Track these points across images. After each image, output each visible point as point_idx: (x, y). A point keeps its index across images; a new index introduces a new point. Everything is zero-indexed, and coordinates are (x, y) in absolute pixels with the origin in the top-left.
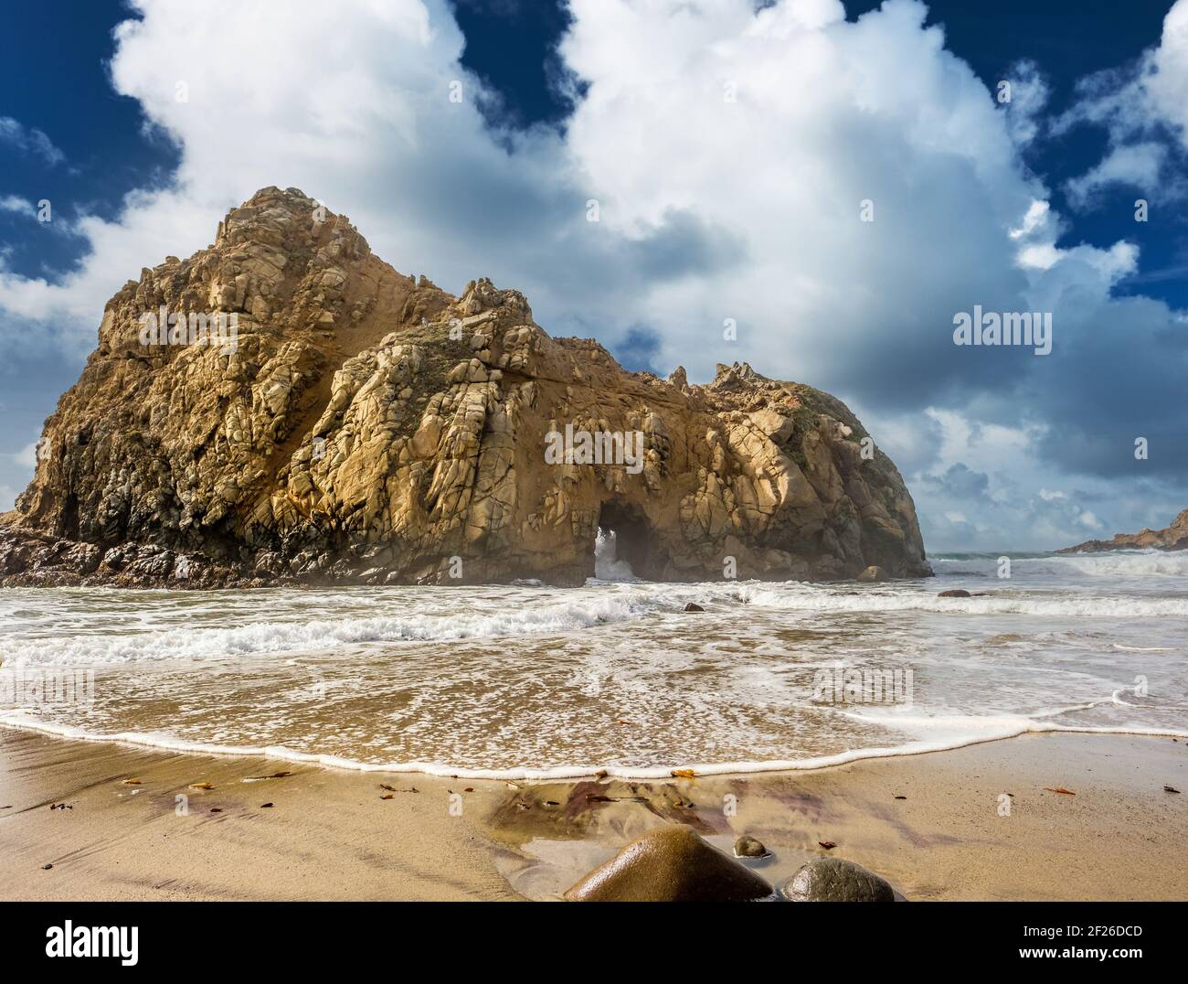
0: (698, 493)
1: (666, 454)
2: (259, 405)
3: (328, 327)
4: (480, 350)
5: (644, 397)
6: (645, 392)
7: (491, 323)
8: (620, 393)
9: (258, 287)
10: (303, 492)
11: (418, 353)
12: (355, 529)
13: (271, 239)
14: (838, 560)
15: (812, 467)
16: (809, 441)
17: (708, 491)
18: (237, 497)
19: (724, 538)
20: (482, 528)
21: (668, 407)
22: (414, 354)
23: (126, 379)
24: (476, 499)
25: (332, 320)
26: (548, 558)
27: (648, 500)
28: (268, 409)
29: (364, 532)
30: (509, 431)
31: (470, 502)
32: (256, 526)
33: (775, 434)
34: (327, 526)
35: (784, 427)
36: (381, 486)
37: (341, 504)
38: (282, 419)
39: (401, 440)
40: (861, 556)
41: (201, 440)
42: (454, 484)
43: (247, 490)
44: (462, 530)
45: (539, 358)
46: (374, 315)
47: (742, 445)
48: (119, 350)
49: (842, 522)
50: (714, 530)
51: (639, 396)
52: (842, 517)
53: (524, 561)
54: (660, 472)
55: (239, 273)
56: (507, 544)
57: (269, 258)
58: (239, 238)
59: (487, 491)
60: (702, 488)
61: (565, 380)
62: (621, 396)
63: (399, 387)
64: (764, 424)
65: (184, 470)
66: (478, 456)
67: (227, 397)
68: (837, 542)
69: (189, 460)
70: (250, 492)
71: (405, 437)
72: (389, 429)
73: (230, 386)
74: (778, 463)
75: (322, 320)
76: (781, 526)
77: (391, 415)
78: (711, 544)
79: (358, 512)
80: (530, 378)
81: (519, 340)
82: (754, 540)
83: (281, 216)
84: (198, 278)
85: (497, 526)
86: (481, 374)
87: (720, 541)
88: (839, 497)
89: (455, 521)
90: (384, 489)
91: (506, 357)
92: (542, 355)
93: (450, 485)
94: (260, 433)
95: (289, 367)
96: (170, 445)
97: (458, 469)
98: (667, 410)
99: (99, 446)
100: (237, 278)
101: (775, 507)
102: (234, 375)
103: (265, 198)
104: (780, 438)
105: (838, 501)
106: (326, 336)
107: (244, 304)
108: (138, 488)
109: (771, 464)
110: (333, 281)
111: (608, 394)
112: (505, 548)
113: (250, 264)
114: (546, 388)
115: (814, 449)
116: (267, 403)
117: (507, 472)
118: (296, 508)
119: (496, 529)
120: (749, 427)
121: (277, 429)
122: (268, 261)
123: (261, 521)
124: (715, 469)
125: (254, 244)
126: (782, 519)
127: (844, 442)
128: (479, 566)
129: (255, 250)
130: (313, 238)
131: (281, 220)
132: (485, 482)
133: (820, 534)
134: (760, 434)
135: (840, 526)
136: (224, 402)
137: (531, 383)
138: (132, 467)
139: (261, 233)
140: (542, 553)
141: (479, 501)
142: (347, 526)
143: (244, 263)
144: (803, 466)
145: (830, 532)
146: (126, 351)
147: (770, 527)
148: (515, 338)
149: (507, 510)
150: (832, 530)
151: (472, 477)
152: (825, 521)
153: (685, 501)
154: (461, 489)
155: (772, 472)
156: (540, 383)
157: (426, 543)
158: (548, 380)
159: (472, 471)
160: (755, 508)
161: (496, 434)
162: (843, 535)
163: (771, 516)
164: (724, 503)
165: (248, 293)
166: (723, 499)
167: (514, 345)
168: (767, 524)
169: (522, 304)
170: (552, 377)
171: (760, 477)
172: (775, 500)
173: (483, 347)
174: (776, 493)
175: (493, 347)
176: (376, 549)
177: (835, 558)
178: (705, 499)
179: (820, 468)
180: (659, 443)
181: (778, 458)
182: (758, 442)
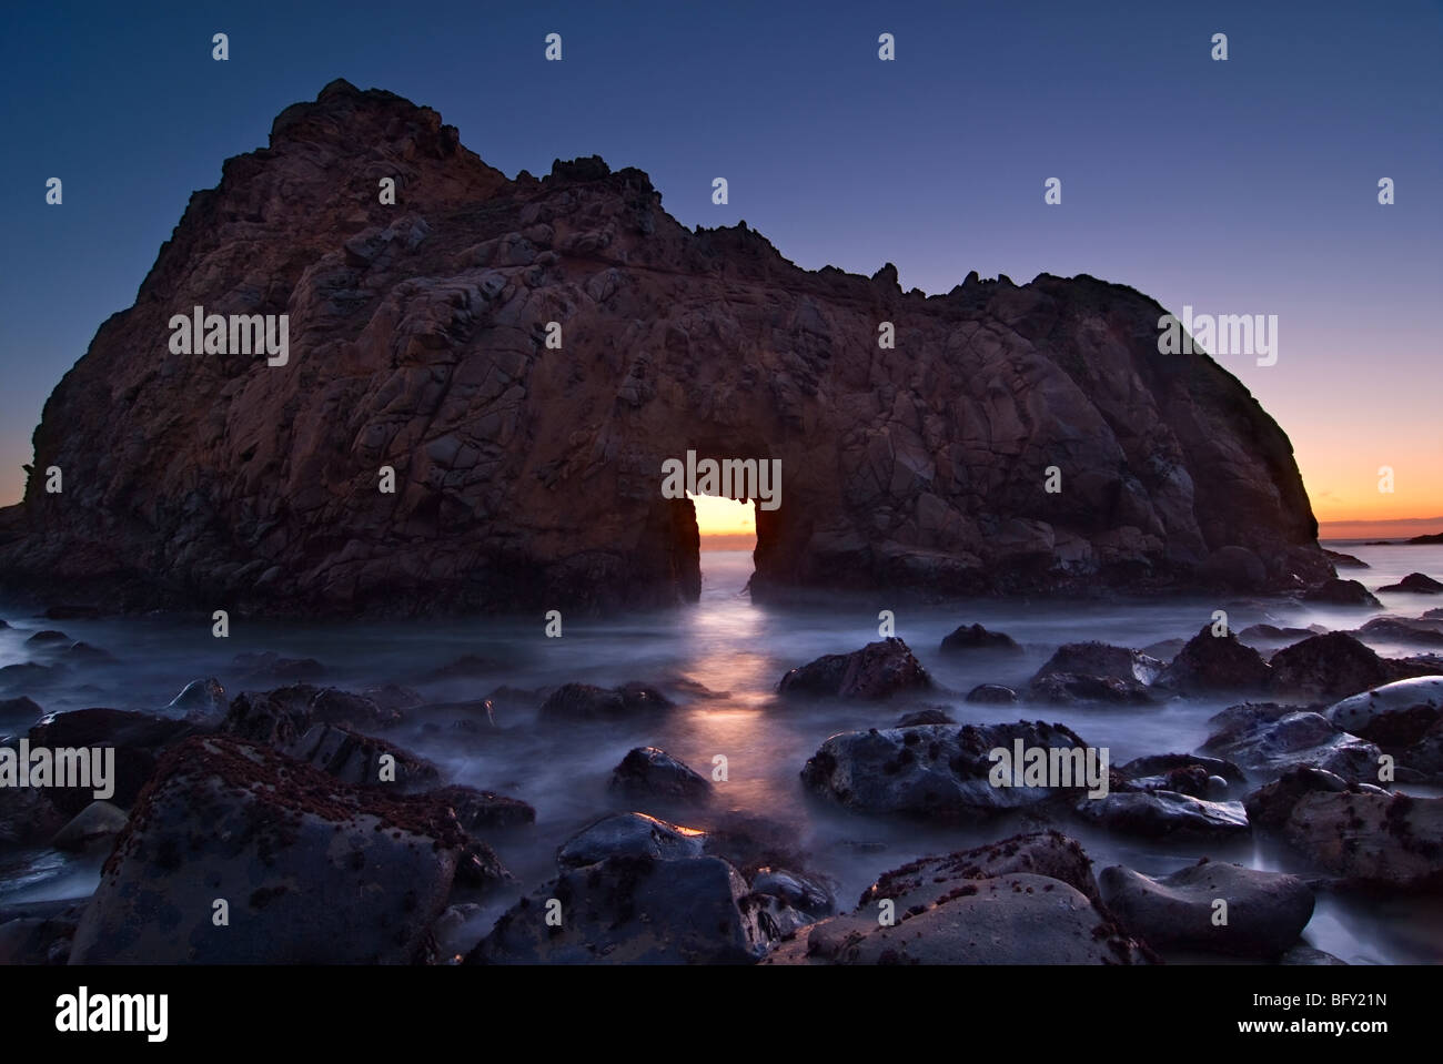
0: (876, 422)
1: (824, 362)
4: (532, 225)
7: (566, 194)
10: (209, 443)
14: (1151, 536)
15: (1095, 374)
16: (1091, 334)
17: (893, 417)
18: (143, 457)
19: (915, 500)
20: (427, 485)
22: (415, 230)
24: (427, 435)
31: (418, 441)
33: (1024, 322)
36: (283, 420)
37: (233, 453)
39: (327, 345)
40: (1198, 531)
42: (387, 408)
43: (156, 444)
47: (970, 349)
49: (1157, 469)
50: (899, 485)
52: (1158, 461)
53: (511, 544)
54: (802, 387)
56: (481, 513)
59: (453, 421)
60: (884, 415)
61: (677, 269)
62: (772, 291)
66: (455, 365)
68: (1149, 503)
70: (159, 448)
72: (316, 329)
80: (618, 264)
81: (602, 212)
85: (459, 482)
86: (520, 254)
87: (909, 503)
91: (574, 235)
93: (379, 410)
95: (270, 274)
97: (401, 384)
101: (1023, 440)
109: (1016, 371)
111: (747, 288)
112: (478, 522)
114: (641, 278)
115: (1097, 345)
117: (506, 387)
119: (454, 488)
120: (980, 319)
122: (306, 159)
124: (913, 385)
126: (1036, 462)
132: (452, 406)
134: (998, 327)
135: (1154, 474)
137: (612, 271)
140: (560, 530)
141: (435, 438)
142: (234, 489)
144: (1078, 372)
145: (1132, 485)
147: (1013, 478)
149: (489, 453)
150: (1137, 482)
151: (431, 396)
152: (1123, 466)
153: (850, 437)
154: (403, 417)
155: (1018, 384)
156: (631, 271)
157: (328, 512)
158: (649, 269)
159: (435, 388)
160: (985, 444)
161: (496, 329)
162: (1161, 492)
163: (1013, 458)
164: (924, 438)
165: (266, 197)
166: (920, 432)
167: (596, 219)
168: (1006, 472)
169: (638, 182)
170: (653, 265)
171: (996, 394)
172: (1020, 431)
173: (539, 220)
174: (1024, 418)
175: (558, 223)
176: (261, 528)
177: (1145, 532)
178: (885, 430)
179: (1111, 378)
180: (812, 346)
181: (1027, 359)
182: (991, 339)
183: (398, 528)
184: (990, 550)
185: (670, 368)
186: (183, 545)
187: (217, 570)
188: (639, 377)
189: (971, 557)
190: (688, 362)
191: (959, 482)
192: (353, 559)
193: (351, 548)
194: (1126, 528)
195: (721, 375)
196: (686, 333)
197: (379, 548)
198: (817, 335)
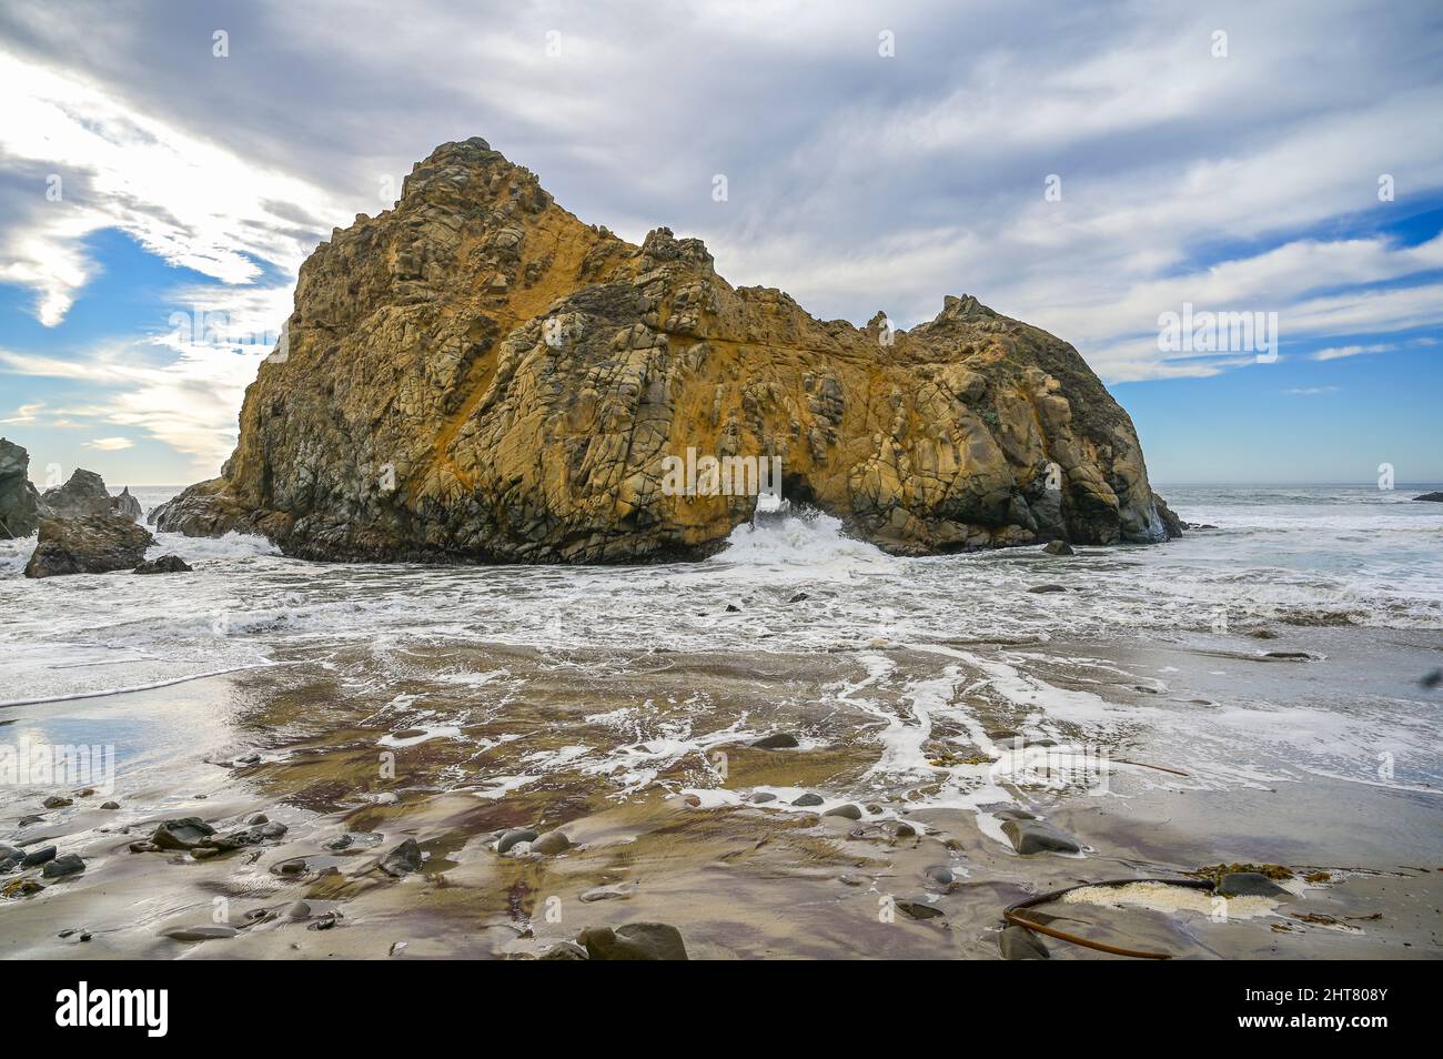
0: (870, 460)
1: (839, 418)
2: (429, 378)
3: (501, 290)
4: (647, 313)
5: (827, 352)
6: (829, 348)
7: (662, 281)
8: (800, 349)
9: (434, 252)
10: (468, 466)
11: (581, 321)
12: (513, 504)
13: (448, 200)
15: (1004, 428)
16: (1005, 399)
17: (881, 457)
18: (409, 470)
19: (891, 511)
20: (632, 504)
21: (853, 363)
22: (577, 322)
23: (315, 349)
24: (627, 474)
25: (504, 284)
26: (702, 532)
27: (813, 469)
28: (438, 382)
29: (521, 508)
30: (666, 402)
31: (621, 477)
32: (426, 498)
33: (962, 394)
34: (488, 500)
35: (973, 385)
36: (536, 461)
37: (500, 479)
38: (451, 392)
39: (556, 415)
41: (377, 413)
42: (605, 460)
43: (417, 463)
44: (612, 506)
45: (710, 317)
46: (551, 272)
47: (929, 405)
48: (308, 320)
49: (1036, 489)
50: (882, 501)
51: (821, 352)
52: (1038, 482)
53: (675, 536)
54: (828, 440)
55: (416, 239)
56: (657, 518)
57: (445, 220)
58: (418, 200)
59: (639, 465)
60: (875, 456)
61: (739, 339)
62: (800, 353)
63: (559, 359)
64: (953, 382)
65: (363, 443)
66: (632, 429)
67: (402, 369)
68: (1028, 510)
69: (367, 433)
70: (420, 464)
71: (561, 412)
72: (546, 403)
73: (404, 359)
74: (962, 426)
75: (494, 284)
76: (960, 496)
77: (549, 389)
78: (876, 516)
79: (515, 488)
80: (701, 340)
81: (689, 299)
82: (929, 510)
83: (458, 174)
84: (378, 245)
85: (646, 501)
86: (644, 340)
87: (887, 513)
88: (1036, 461)
89: (605, 497)
90: (540, 464)
91: (674, 319)
92: (714, 313)
93: (600, 461)
94: (431, 405)
95: (460, 337)
96: (351, 417)
97: (610, 445)
98: (852, 366)
99: (290, 418)
100: (415, 244)
101: (955, 474)
102: (408, 347)
103: (443, 155)
104: (969, 397)
105: (1034, 465)
106: (499, 302)
107: (421, 269)
108: (324, 461)
109: (955, 427)
110: (507, 242)
111: (785, 352)
112: (657, 523)
113: (426, 228)
114: (717, 348)
115: (1008, 407)
116: (437, 375)
117: (661, 444)
118: (461, 482)
119: (646, 505)
120: (938, 385)
121: (447, 402)
122: (444, 224)
123: (430, 494)
124: (894, 432)
125: (431, 207)
126: (960, 488)
127: (1050, 397)
128: (628, 542)
129: (431, 213)
130: (492, 193)
131: (458, 178)
132: (638, 455)
133: (1006, 502)
134: (948, 393)
135: (1035, 493)
136: (398, 373)
137: (700, 346)
138: (318, 439)
139: (438, 193)
140: (696, 527)
141: (630, 475)
142: (506, 501)
143: (421, 228)
144: (995, 427)
145: (1019, 500)
146: (314, 321)
147: (948, 496)
148: (685, 297)
149: (658, 484)
150: (1022, 499)
151: (624, 453)
152: (1013, 489)
153: (855, 470)
154: (612, 464)
155: (956, 436)
156: (711, 343)
157: (577, 518)
158: (720, 340)
159: (626, 445)
160: (934, 474)
161: (652, 405)
162: (1038, 502)
163: (949, 485)
164: (898, 471)
165: (424, 260)
166: (896, 467)
167: (684, 304)
168: (945, 493)
169: (701, 255)
170: (724, 336)
171: (943, 442)
172: (954, 467)
173: (650, 310)
174: (957, 459)
175: (662, 308)
176: (532, 524)
177: (1024, 528)
178: (875, 467)
179: (1016, 428)
180: (832, 407)
181: (962, 421)
182: (944, 402)
183: (616, 526)
184: (930, 539)
185: (748, 423)
186: (476, 532)
187: (507, 547)
188: (734, 434)
189: (920, 544)
190: (757, 419)
191: (915, 498)
192: (599, 544)
193: (595, 539)
194: (1013, 526)
195: (776, 427)
196: (754, 399)
197: (609, 538)
198: (835, 400)
